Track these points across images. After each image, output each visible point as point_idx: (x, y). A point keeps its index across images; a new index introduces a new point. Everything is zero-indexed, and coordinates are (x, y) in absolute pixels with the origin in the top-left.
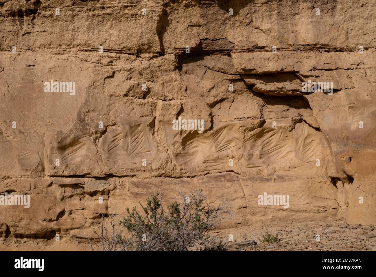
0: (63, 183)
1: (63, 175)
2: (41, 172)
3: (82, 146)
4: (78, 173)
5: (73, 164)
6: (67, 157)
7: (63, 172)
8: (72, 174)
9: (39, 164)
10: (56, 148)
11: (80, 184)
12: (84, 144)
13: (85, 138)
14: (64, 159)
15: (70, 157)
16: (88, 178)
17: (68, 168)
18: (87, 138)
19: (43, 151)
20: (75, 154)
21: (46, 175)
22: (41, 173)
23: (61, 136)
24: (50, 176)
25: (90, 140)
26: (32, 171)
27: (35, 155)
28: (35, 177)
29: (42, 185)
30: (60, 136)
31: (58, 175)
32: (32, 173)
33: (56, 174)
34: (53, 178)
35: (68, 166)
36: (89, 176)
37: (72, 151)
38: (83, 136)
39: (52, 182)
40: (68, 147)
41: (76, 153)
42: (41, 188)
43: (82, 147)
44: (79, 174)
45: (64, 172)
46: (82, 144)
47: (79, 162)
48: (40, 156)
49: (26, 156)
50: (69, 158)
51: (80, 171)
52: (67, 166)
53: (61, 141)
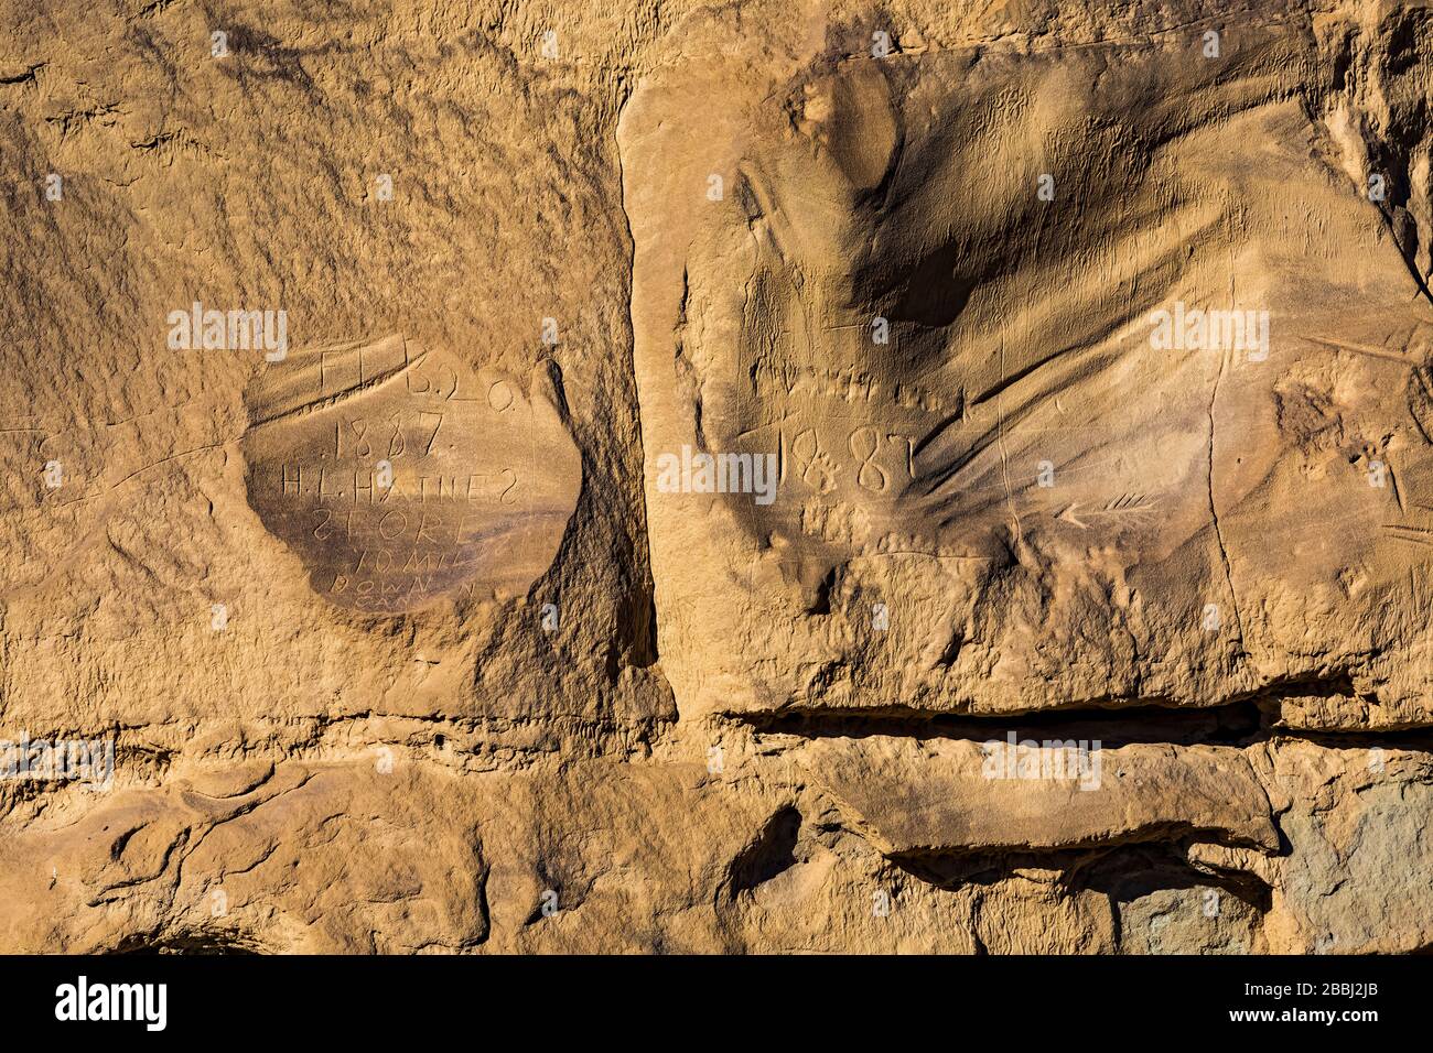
0: (953, 820)
1: (943, 702)
2: (613, 654)
3: (1193, 247)
4: (1170, 678)
5: (1089, 537)
6: (977, 420)
7: (949, 659)
8: (1085, 682)
9: (571, 531)
10: (817, 295)
11: (1214, 836)
12: (1231, 227)
13: (1237, 122)
14: (933, 454)
15: (1024, 431)
16: (1306, 751)
17: (1023, 596)
18: (1272, 125)
19: (617, 335)
20: (1094, 387)
21: (693, 708)
22: (613, 673)
23: (897, 107)
24: (746, 717)
25: (1323, 158)
26: (492, 649)
27: (501, 393)
28: (529, 732)
29: (650, 855)
30: (871, 98)
31: (870, 698)
32: (491, 671)
33: (840, 693)
34: (807, 755)
35: (1013, 561)
36: (1338, 710)
37: (1056, 328)
38: (1210, 97)
39: (788, 817)
40: (996, 270)
41: (1101, 364)
42: (642, 906)
43: (1196, 274)
44: (1183, 693)
45: (966, 659)
46: (1191, 221)
47: (1171, 503)
48: (585, 411)
49: (360, 412)
50: (999, 450)
51: (1194, 637)
52: (1002, 564)
53: (890, 173)
